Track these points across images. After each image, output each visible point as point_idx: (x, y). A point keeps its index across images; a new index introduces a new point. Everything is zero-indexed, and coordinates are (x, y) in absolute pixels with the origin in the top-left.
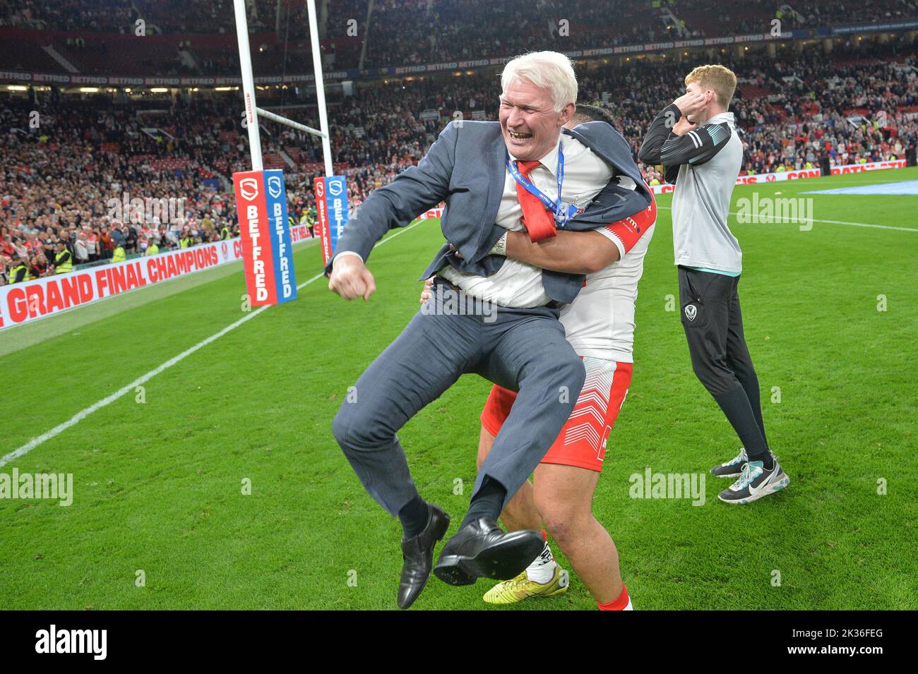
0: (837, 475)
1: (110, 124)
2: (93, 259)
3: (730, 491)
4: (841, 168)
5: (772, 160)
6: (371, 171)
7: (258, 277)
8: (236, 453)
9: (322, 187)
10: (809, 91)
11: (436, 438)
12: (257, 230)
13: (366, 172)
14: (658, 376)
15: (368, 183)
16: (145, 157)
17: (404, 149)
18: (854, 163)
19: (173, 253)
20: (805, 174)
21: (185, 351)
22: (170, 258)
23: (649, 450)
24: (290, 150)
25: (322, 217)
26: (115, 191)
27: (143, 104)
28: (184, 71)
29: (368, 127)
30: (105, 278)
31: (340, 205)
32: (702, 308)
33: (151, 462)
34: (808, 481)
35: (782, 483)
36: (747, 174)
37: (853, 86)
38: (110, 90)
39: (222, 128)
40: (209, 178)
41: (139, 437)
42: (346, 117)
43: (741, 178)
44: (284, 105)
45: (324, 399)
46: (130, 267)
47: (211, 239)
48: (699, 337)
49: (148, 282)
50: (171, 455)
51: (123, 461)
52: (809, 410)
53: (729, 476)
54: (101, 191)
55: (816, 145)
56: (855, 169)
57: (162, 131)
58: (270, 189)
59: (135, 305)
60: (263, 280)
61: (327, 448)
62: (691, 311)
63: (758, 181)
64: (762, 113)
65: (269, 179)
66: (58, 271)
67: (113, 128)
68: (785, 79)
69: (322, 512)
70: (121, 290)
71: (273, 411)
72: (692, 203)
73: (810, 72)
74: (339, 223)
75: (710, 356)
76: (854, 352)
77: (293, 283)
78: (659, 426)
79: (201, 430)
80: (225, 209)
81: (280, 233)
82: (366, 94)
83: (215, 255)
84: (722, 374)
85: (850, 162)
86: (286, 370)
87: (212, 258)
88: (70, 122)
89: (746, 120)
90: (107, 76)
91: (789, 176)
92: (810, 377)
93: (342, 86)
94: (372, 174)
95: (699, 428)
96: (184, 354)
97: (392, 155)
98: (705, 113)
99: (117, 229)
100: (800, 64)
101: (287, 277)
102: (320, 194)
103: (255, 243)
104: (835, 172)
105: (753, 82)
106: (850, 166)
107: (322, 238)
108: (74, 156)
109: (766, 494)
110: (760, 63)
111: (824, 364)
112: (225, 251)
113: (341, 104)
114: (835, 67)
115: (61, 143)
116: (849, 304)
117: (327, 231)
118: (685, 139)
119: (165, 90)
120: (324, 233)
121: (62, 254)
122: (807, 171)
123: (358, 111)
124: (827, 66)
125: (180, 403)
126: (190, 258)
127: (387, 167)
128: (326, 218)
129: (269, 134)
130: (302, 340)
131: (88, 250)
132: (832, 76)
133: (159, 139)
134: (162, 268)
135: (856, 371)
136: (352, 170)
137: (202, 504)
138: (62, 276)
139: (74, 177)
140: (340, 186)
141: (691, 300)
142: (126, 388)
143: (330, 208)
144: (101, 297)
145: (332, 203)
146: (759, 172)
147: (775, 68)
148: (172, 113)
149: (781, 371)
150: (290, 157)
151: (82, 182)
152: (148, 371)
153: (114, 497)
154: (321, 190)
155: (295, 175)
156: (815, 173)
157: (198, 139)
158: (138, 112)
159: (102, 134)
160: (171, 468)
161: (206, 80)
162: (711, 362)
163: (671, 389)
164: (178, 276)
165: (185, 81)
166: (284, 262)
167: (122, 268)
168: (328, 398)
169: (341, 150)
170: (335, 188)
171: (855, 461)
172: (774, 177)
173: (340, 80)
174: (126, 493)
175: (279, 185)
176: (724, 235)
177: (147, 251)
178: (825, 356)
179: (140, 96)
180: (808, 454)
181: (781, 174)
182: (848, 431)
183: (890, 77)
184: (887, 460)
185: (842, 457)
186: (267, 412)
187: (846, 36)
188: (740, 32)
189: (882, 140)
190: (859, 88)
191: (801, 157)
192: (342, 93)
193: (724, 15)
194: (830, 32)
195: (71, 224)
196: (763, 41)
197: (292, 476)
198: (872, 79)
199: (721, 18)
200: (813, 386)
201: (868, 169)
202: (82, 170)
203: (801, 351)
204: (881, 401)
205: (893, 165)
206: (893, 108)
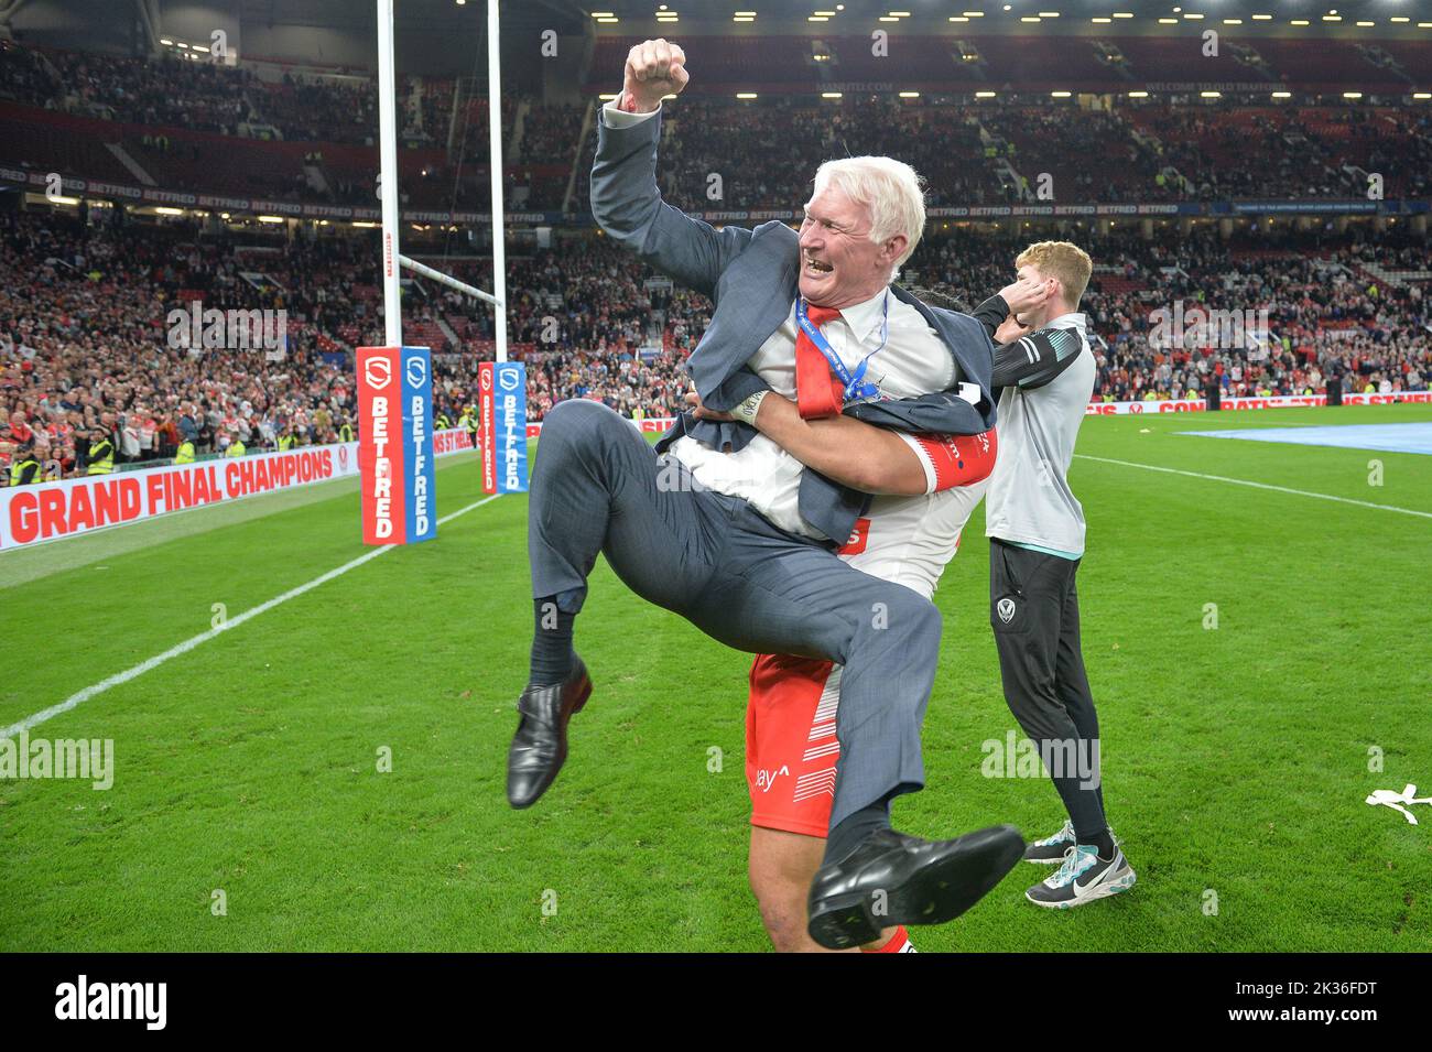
0: (1207, 870)
1: (194, 262)
2: (147, 457)
3: (1045, 887)
4: (1235, 401)
5: (1138, 382)
6: (567, 359)
7: (380, 502)
8: (305, 774)
9: (489, 377)
10: (1196, 290)
11: (610, 770)
12: (385, 434)
13: (560, 358)
14: (952, 695)
15: (561, 374)
17: (618, 330)
18: (1254, 395)
19: (265, 456)
20: (1185, 406)
21: (256, 606)
22: (261, 463)
23: (929, 811)
24: (453, 320)
25: (487, 420)
26: (193, 360)
27: (247, 238)
28: (310, 195)
29: (568, 294)
30: (161, 487)
31: (514, 405)
32: (1024, 605)
33: (173, 780)
34: (1162, 876)
35: (1123, 882)
36: (1103, 401)
37: (1258, 287)
38: (200, 214)
39: (358, 280)
40: (331, 351)
41: (163, 737)
42: (538, 280)
43: (1094, 405)
44: (449, 254)
45: (451, 696)
46: (199, 473)
47: (325, 439)
48: (1017, 647)
49: (226, 496)
50: (206, 769)
51: (130, 775)
52: (1170, 762)
53: (1045, 861)
54: (171, 358)
55: (1202, 366)
56: (1255, 404)
57: (268, 277)
58: (409, 374)
59: (197, 530)
60: (387, 508)
61: (444, 775)
62: (1006, 607)
63: (1117, 412)
64: (1128, 316)
65: (409, 361)
66: (91, 471)
67: (198, 268)
68: (1164, 270)
69: (420, 879)
70: (182, 506)
71: (371, 709)
72: (1018, 446)
73: (1200, 263)
74: (510, 431)
75: (1033, 678)
76: (1241, 677)
77: (431, 516)
78: (946, 774)
79: (258, 732)
80: (349, 398)
81: (419, 439)
82: (570, 247)
83: (328, 464)
84: (1047, 707)
85: (1249, 393)
86: (400, 646)
87: (324, 467)
88: (136, 256)
89: (1105, 324)
90: (197, 192)
91: (1162, 408)
92: (1175, 711)
93: (535, 234)
94: (568, 362)
96: (254, 612)
97: (599, 337)
98: (1045, 312)
99: (187, 416)
100: (1187, 249)
101: (423, 505)
102: (486, 386)
103: (380, 452)
104: (1227, 407)
105: (1119, 271)
106: (1248, 399)
107: (483, 450)
108: (136, 305)
109: (1098, 896)
110: (1131, 245)
111: (1196, 693)
112: (343, 459)
113: (532, 258)
114: (1234, 259)
115: (119, 284)
117: (492, 441)
118: (1015, 348)
119: (279, 220)
120: (487, 443)
121: (100, 446)
122: (1187, 401)
123: (556, 270)
124: (1223, 257)
125: (235, 686)
126: (290, 466)
127: (590, 354)
128: (491, 421)
129: (425, 294)
130: (433, 602)
131: (141, 444)
132: (1229, 270)
133: (263, 289)
134: (247, 477)
135: (1245, 706)
136: (540, 355)
137: (239, 852)
138: (97, 479)
139: (133, 335)
140: (516, 377)
141: (1007, 591)
142: (158, 658)
143: (498, 407)
144: (151, 514)
145: (502, 401)
146: (1120, 399)
147: (1150, 255)
148: (286, 254)
149: (1132, 699)
150: (452, 329)
151: (144, 343)
152: (197, 633)
153: (106, 831)
154: (487, 381)
155: (456, 356)
156: (1198, 405)
157: (322, 293)
158: (238, 249)
159: (181, 276)
160: (202, 791)
161: (340, 210)
162: (1034, 687)
163: (969, 716)
164: (270, 491)
165: (308, 209)
166: (421, 483)
167: (187, 473)
168: (458, 694)
169: (526, 325)
170: (509, 379)
171: (1235, 849)
172: (1141, 407)
173: (534, 225)
174: (125, 827)
175: (423, 369)
176: (1063, 498)
177: (229, 451)
178: (1199, 679)
179: (242, 226)
180: (1165, 834)
181: (1151, 404)
182: (1226, 800)
183: (1310, 278)
184: (1282, 850)
185: (1215, 842)
186: (362, 711)
187: (1253, 217)
188: (1105, 200)
189: (1294, 365)
190: (1267, 290)
191: (1180, 381)
192: (534, 243)
193: (1084, 175)
194: (1230, 209)
195: (119, 403)
196: (1137, 215)
197: (384, 816)
198: (1285, 278)
199: (1079, 179)
200: (1179, 726)
201: (1273, 405)
202: (146, 326)
203: (1164, 670)
204: (1277, 755)
205: (1308, 401)
206: (1311, 322)
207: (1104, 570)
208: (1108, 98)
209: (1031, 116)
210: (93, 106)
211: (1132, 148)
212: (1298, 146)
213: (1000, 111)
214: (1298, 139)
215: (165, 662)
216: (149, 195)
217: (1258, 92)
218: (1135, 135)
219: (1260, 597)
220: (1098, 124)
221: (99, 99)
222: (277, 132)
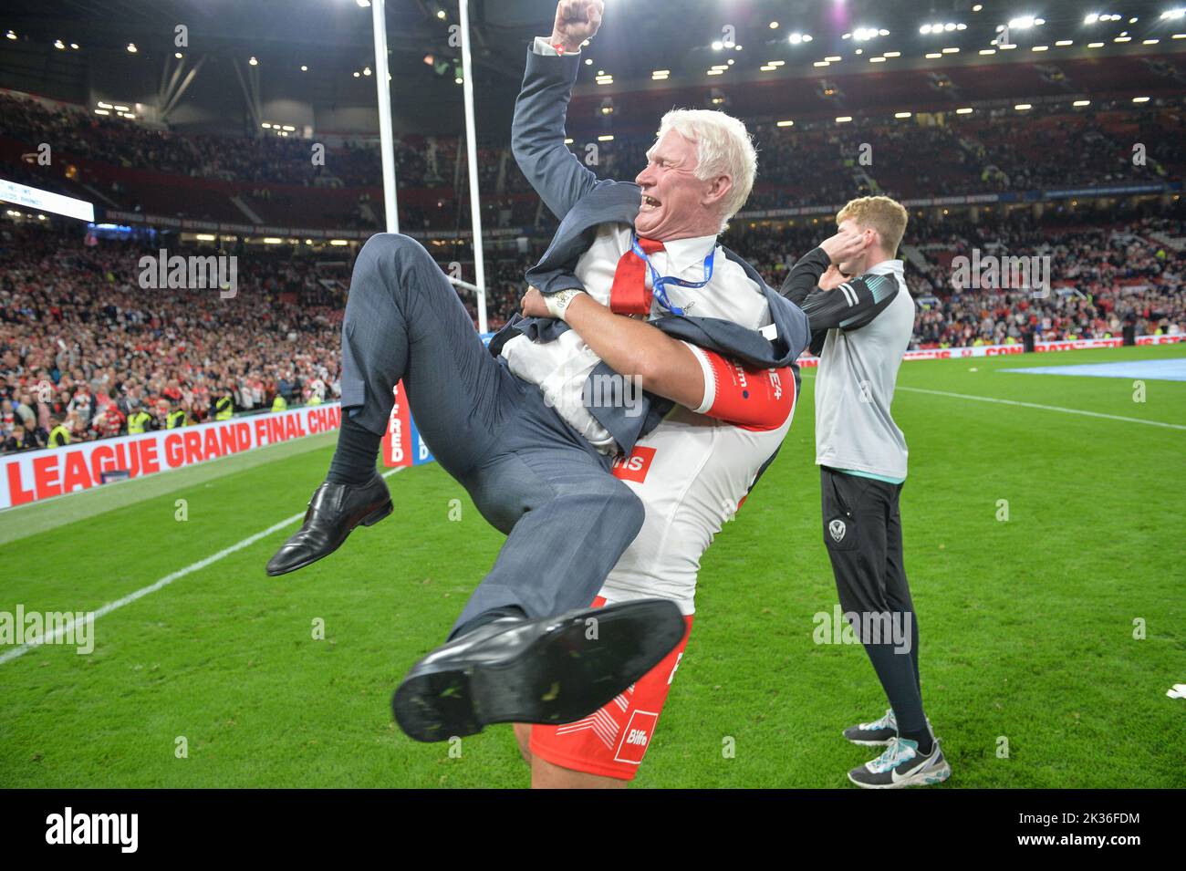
1: (290, 274)
2: (258, 407)
4: (1047, 345)
5: (968, 333)
7: (394, 436)
8: (298, 644)
14: (801, 587)
16: (322, 308)
18: (1062, 340)
19: (334, 406)
20: (1006, 350)
22: (331, 411)
23: (771, 691)
27: (323, 256)
30: (263, 428)
32: (853, 525)
33: (207, 646)
34: (973, 762)
35: (938, 774)
36: (939, 347)
38: (292, 242)
41: (210, 612)
45: (417, 583)
46: (290, 418)
48: (849, 562)
49: (308, 432)
50: (232, 638)
51: (180, 641)
52: (985, 651)
54: (275, 341)
55: (1020, 318)
56: (1063, 346)
57: (338, 282)
60: (399, 440)
62: (837, 528)
63: (952, 356)
66: (218, 418)
67: (293, 279)
68: (987, 246)
70: (279, 439)
71: (358, 593)
72: (843, 382)
73: (1016, 239)
76: (1050, 574)
79: (275, 610)
85: (1059, 338)
89: (941, 289)
90: (290, 226)
91: (988, 351)
92: (991, 605)
93: (516, 243)
95: (840, 665)
98: (865, 260)
99: (283, 379)
100: (1006, 230)
104: (1040, 349)
105: (950, 246)
106: (1057, 343)
108: (253, 305)
109: (913, 785)
110: (961, 228)
111: (1010, 588)
113: (515, 261)
114: (1044, 234)
116: (1048, 509)
118: (836, 294)
119: (344, 243)
121: (223, 401)
122: (1008, 346)
124: (1035, 233)
130: (421, 509)
131: (254, 399)
132: (1041, 243)
133: (336, 291)
134: (322, 420)
135: (1051, 601)
137: (234, 708)
139: (251, 326)
141: (837, 512)
144: (259, 446)
146: (954, 346)
147: (977, 234)
149: (954, 592)
151: (258, 330)
152: (255, 533)
153: (150, 686)
156: (1017, 349)
158: (318, 264)
159: (281, 285)
160: (224, 656)
165: (363, 235)
167: (281, 418)
168: (422, 582)
171: (1042, 738)
172: (970, 352)
173: (516, 237)
174: (163, 684)
177: (310, 402)
178: (1013, 576)
179: (321, 248)
180: (978, 721)
181: (979, 349)
182: (1034, 689)
183: (1108, 246)
184: (1087, 741)
185: (1024, 731)
186: (352, 593)
187: (1060, 201)
188: (940, 194)
189: (1095, 315)
190: (1072, 258)
191: (1002, 331)
192: (516, 250)
193: (923, 176)
194: (1040, 196)
195: (240, 372)
196: (966, 204)
197: (345, 681)
198: (1087, 247)
199: (919, 179)
200: (993, 618)
201: (1079, 347)
202: (259, 319)
203: (982, 567)
204: (1083, 647)
205: (1107, 343)
206: (1110, 281)
207: (935, 482)
208: (940, 116)
209: (880, 134)
210: (222, 172)
211: (960, 153)
212: (1097, 143)
213: (856, 131)
214: (1095, 137)
215: (229, 555)
216: (260, 230)
217: (1060, 103)
218: (963, 142)
219: (1068, 503)
220: (933, 136)
221: (224, 167)
222: (341, 183)
